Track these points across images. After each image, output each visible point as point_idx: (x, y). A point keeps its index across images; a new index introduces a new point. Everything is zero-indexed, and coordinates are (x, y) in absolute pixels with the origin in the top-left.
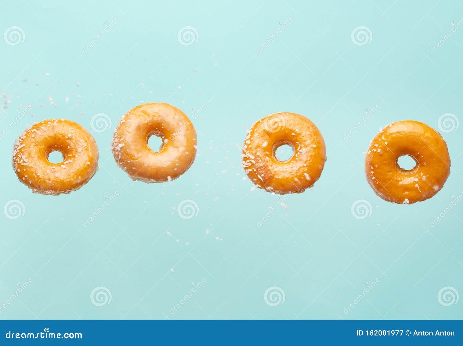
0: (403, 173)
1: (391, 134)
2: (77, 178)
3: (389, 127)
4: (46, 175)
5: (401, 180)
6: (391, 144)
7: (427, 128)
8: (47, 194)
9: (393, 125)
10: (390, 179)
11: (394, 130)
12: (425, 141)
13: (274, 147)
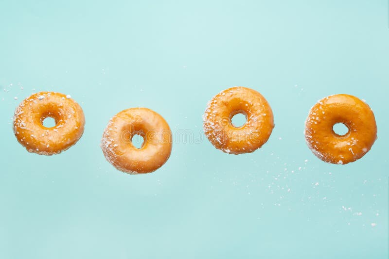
0: (338, 138)
1: (327, 105)
2: (67, 140)
3: (326, 99)
4: (41, 138)
5: (336, 144)
6: (328, 114)
7: (358, 101)
8: (41, 154)
9: (329, 97)
10: (327, 143)
11: (330, 102)
12: (357, 111)
13: (230, 116)
